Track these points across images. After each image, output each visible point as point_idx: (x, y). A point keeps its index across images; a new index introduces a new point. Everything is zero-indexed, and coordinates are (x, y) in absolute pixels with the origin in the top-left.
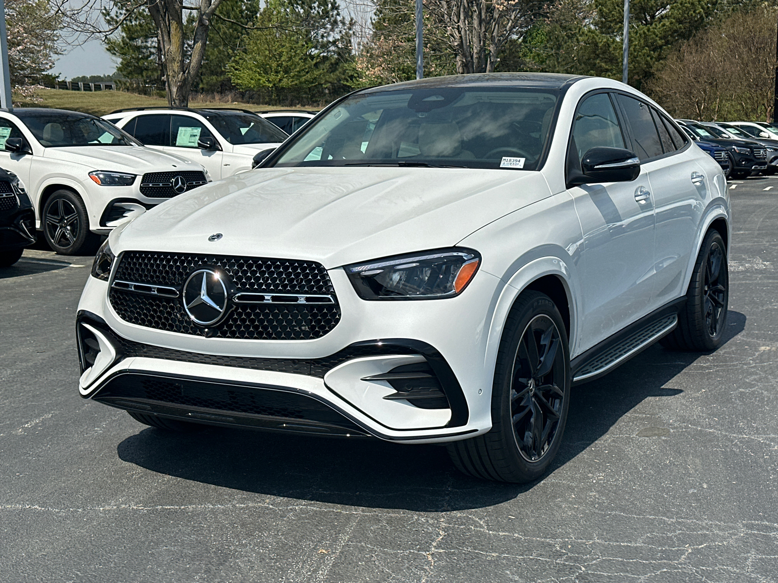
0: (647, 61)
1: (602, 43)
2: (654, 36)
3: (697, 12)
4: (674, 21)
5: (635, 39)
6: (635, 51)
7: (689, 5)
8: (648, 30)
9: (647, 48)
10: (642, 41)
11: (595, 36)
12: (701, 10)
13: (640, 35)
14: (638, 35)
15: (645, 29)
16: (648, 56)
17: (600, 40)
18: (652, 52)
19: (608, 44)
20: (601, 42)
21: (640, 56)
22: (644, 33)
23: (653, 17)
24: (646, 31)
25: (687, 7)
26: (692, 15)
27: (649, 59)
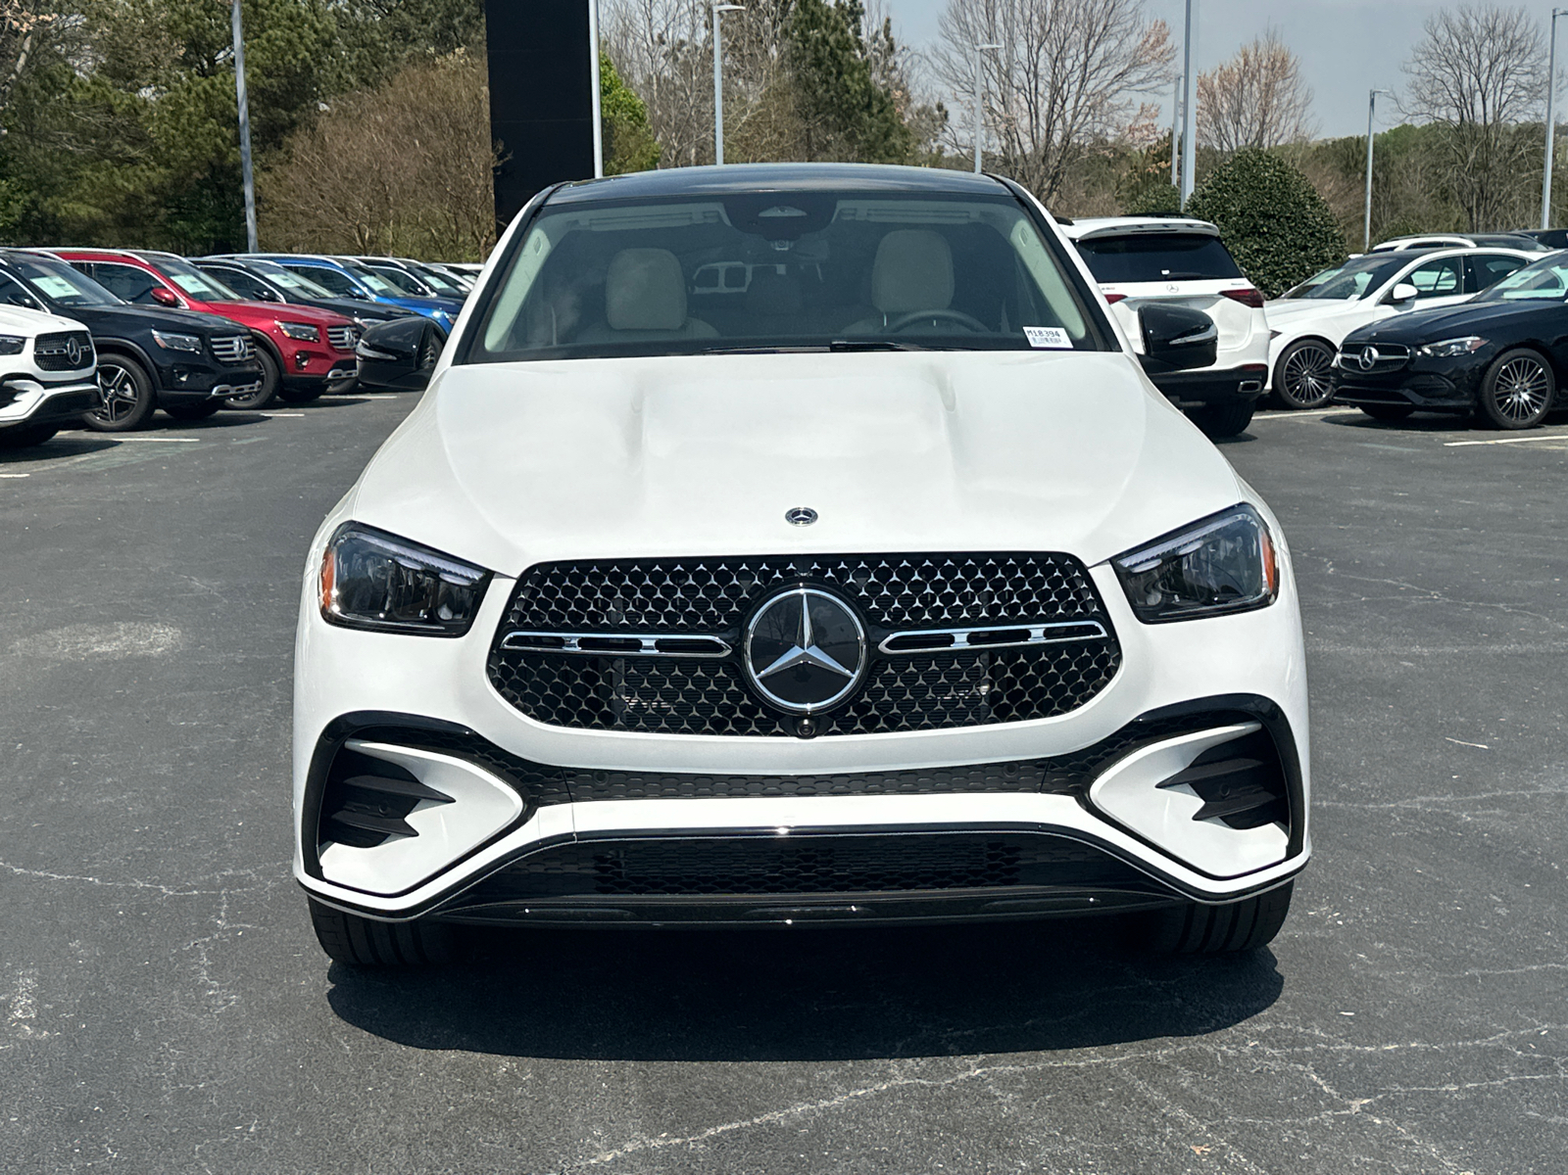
0: (216, 145)
1: (123, 106)
2: (223, 97)
3: (300, 57)
4: (257, 71)
5: (188, 101)
6: (190, 125)
7: (283, 44)
8: (213, 86)
9: (213, 120)
10: (202, 107)
11: (107, 93)
12: (307, 54)
13: (198, 95)
14: (193, 94)
15: (206, 83)
16: (216, 136)
17: (118, 101)
18: (224, 129)
19: (135, 110)
20: (119, 105)
21: (202, 134)
22: (205, 91)
23: (212, 61)
24: (208, 88)
25: (280, 48)
26: (290, 62)
27: (219, 141)
